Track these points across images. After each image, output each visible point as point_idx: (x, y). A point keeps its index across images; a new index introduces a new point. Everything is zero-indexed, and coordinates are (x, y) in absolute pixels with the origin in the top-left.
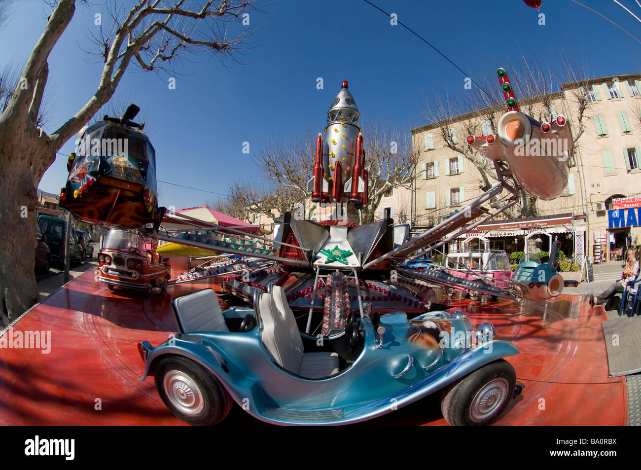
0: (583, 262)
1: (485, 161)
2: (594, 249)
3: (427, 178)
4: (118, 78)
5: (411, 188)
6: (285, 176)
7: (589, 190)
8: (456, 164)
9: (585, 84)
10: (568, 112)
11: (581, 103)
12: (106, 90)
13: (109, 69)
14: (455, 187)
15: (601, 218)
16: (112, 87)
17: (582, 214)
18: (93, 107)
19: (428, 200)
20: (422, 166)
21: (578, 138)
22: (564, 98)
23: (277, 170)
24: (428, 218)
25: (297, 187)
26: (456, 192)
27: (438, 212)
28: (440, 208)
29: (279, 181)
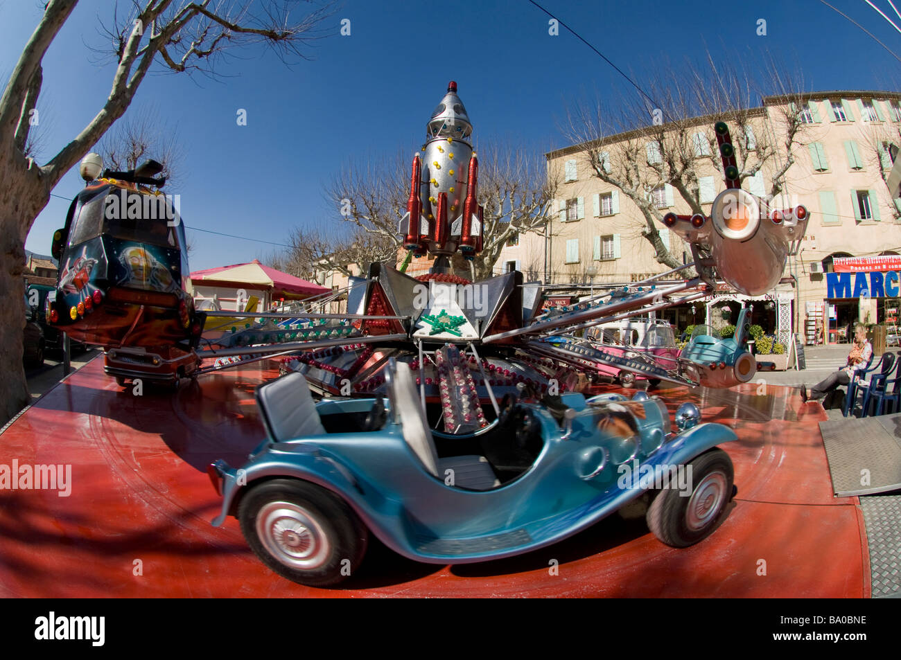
0: (790, 341)
1: (650, 198)
2: (806, 325)
3: (568, 221)
4: (135, 84)
5: (544, 234)
6: (367, 218)
8: (609, 202)
9: (798, 99)
10: (771, 134)
11: (790, 123)
12: (119, 100)
13: (125, 71)
14: (607, 233)
15: (817, 283)
16: (127, 95)
17: (789, 277)
18: (102, 124)
19: (568, 250)
20: (560, 203)
21: (785, 171)
22: (766, 116)
23: (356, 209)
24: (569, 274)
25: (383, 232)
26: (608, 241)
27: (582, 268)
28: (586, 262)
29: (358, 224)
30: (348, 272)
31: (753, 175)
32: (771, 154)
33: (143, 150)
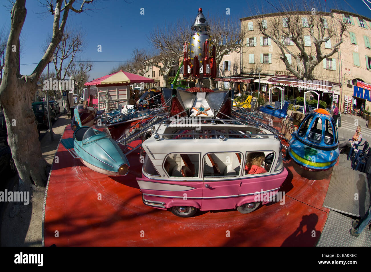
1: (284, 42)
2: (344, 105)
3: (250, 47)
4: (63, 27)
5: (240, 52)
6: (166, 48)
7: (344, 71)
8: (267, 40)
9: (345, 14)
11: (342, 26)
12: (58, 37)
13: (57, 25)
14: (266, 53)
15: (349, 89)
16: (61, 34)
17: (339, 83)
18: (52, 49)
19: (250, 58)
20: (247, 40)
21: (340, 44)
22: (332, 16)
23: (161, 44)
24: (250, 68)
25: (173, 53)
26: (266, 56)
27: (256, 66)
28: (257, 63)
29: (163, 50)
30: (159, 66)
31: (326, 42)
32: (334, 35)
33: (68, 36)
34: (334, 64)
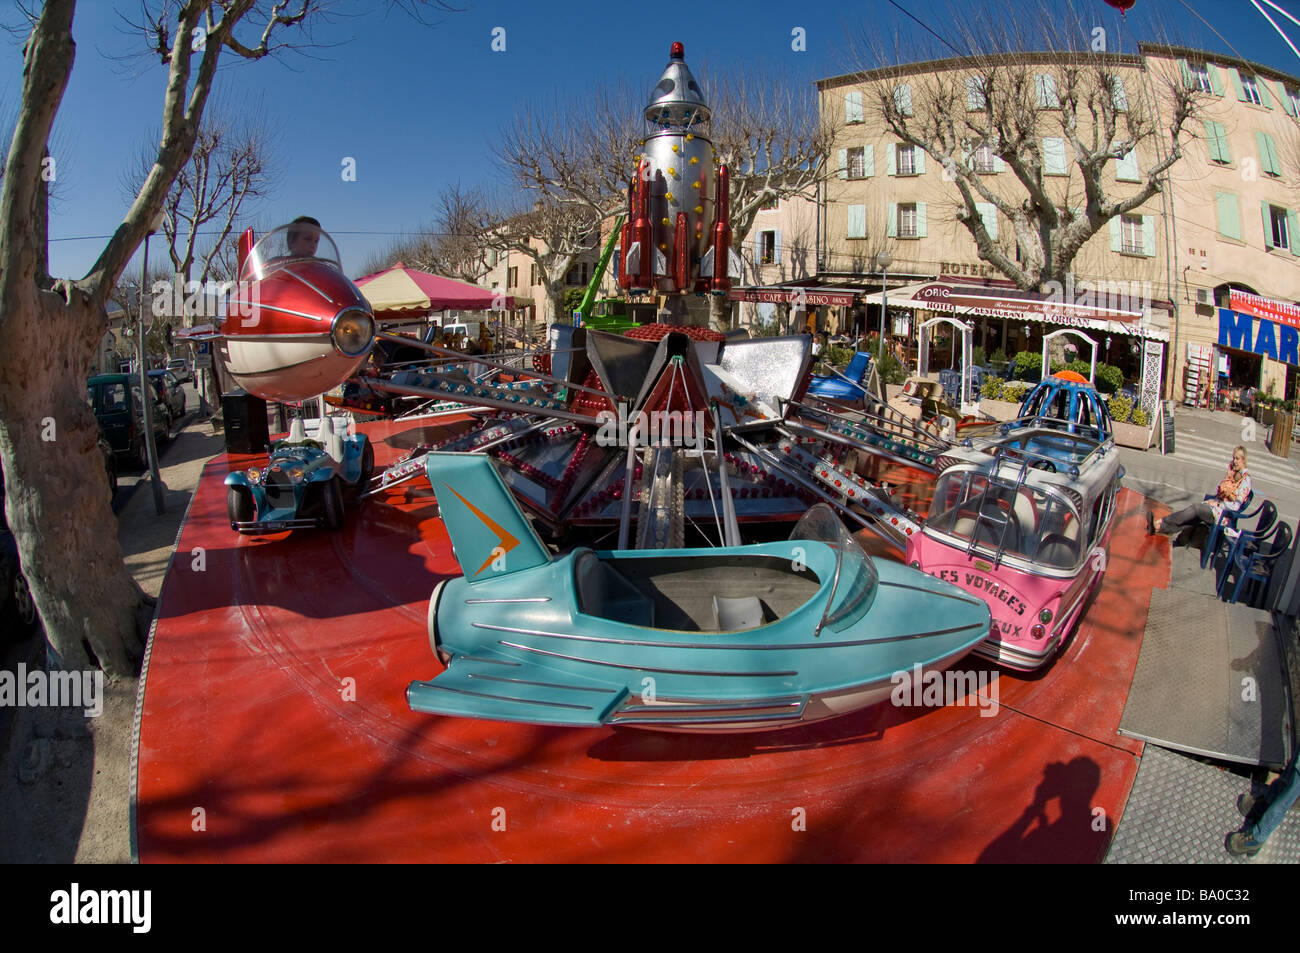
0: (1157, 409)
1: (970, 161)
2: (1186, 377)
3: (850, 179)
4: (197, 110)
5: (815, 199)
6: (557, 184)
7: (1184, 259)
8: (910, 155)
9: (1191, 57)
11: (1180, 102)
13: (177, 100)
14: (907, 199)
15: (1204, 319)
16: (189, 132)
17: (1166, 300)
18: (161, 184)
19: (851, 220)
20: (840, 157)
21: (1168, 165)
22: (1143, 68)
23: (539, 172)
24: (851, 256)
25: (582, 202)
26: (908, 211)
27: (871, 247)
28: (876, 238)
29: (545, 192)
30: (531, 250)
31: (1121, 157)
32: (1150, 133)
33: (216, 141)
34: (1147, 234)
